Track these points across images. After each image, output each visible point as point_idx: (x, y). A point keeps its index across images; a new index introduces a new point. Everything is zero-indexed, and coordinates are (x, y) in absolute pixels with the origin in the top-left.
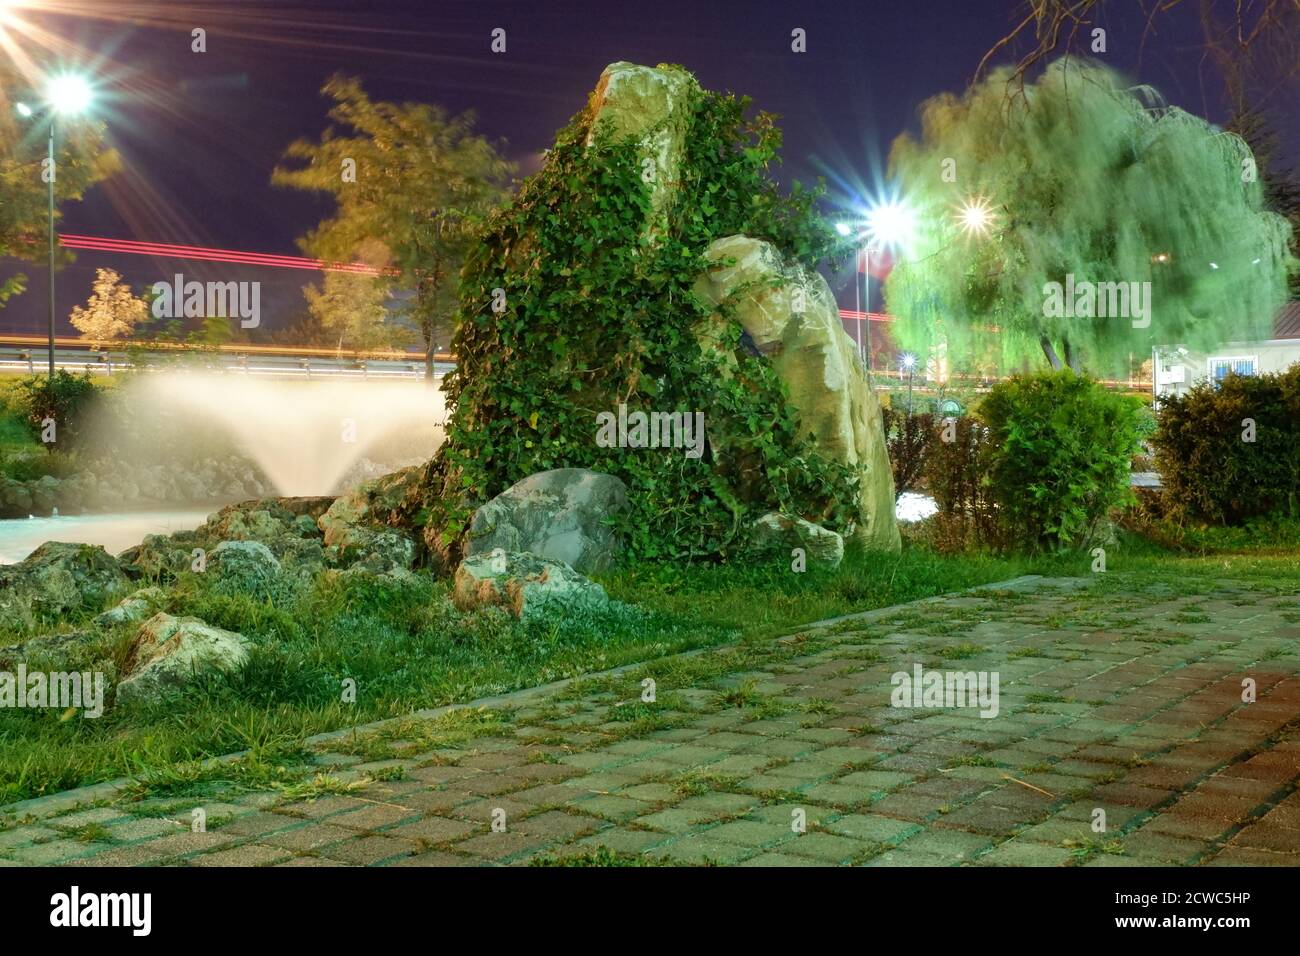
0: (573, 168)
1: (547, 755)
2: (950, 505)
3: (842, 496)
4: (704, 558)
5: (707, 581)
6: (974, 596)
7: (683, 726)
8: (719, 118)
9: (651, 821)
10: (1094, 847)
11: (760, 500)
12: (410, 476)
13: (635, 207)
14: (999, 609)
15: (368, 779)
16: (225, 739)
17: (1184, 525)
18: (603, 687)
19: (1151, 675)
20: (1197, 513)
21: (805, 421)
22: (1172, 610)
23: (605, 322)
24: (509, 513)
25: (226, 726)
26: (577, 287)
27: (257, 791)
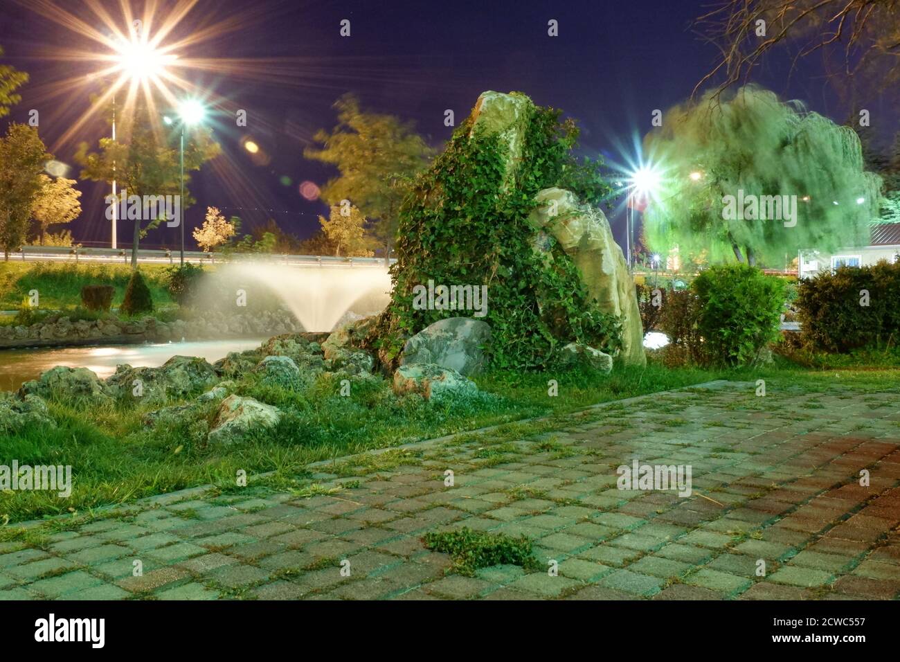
0: (462, 150)
1: (439, 476)
2: (675, 340)
3: (612, 334)
4: (534, 368)
5: (535, 381)
6: (686, 391)
7: (516, 462)
8: (545, 122)
9: (494, 513)
10: (745, 535)
11: (565, 335)
12: (371, 321)
13: (496, 172)
14: (701, 399)
15: (340, 487)
16: (265, 464)
17: (813, 352)
18: (473, 439)
19: (786, 438)
20: (821, 345)
21: (591, 291)
22: (801, 401)
23: (480, 236)
24: (426, 342)
25: (265, 457)
26: (464, 216)
27: (280, 493)
